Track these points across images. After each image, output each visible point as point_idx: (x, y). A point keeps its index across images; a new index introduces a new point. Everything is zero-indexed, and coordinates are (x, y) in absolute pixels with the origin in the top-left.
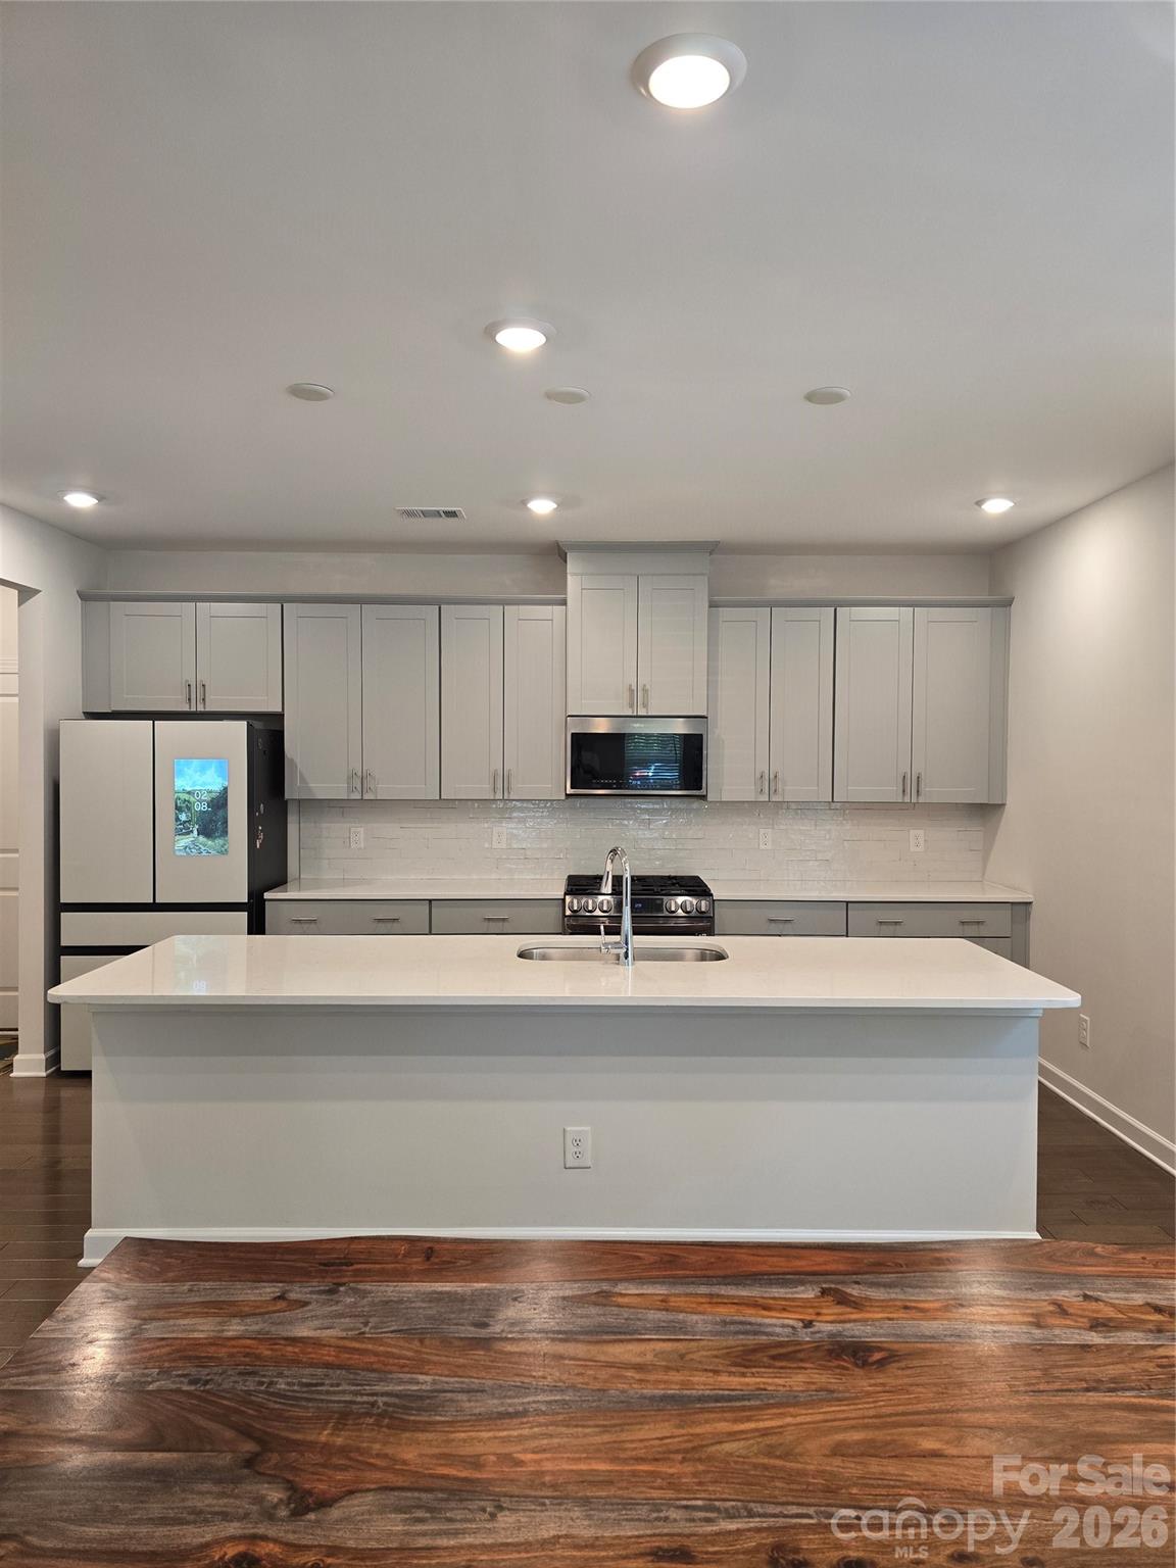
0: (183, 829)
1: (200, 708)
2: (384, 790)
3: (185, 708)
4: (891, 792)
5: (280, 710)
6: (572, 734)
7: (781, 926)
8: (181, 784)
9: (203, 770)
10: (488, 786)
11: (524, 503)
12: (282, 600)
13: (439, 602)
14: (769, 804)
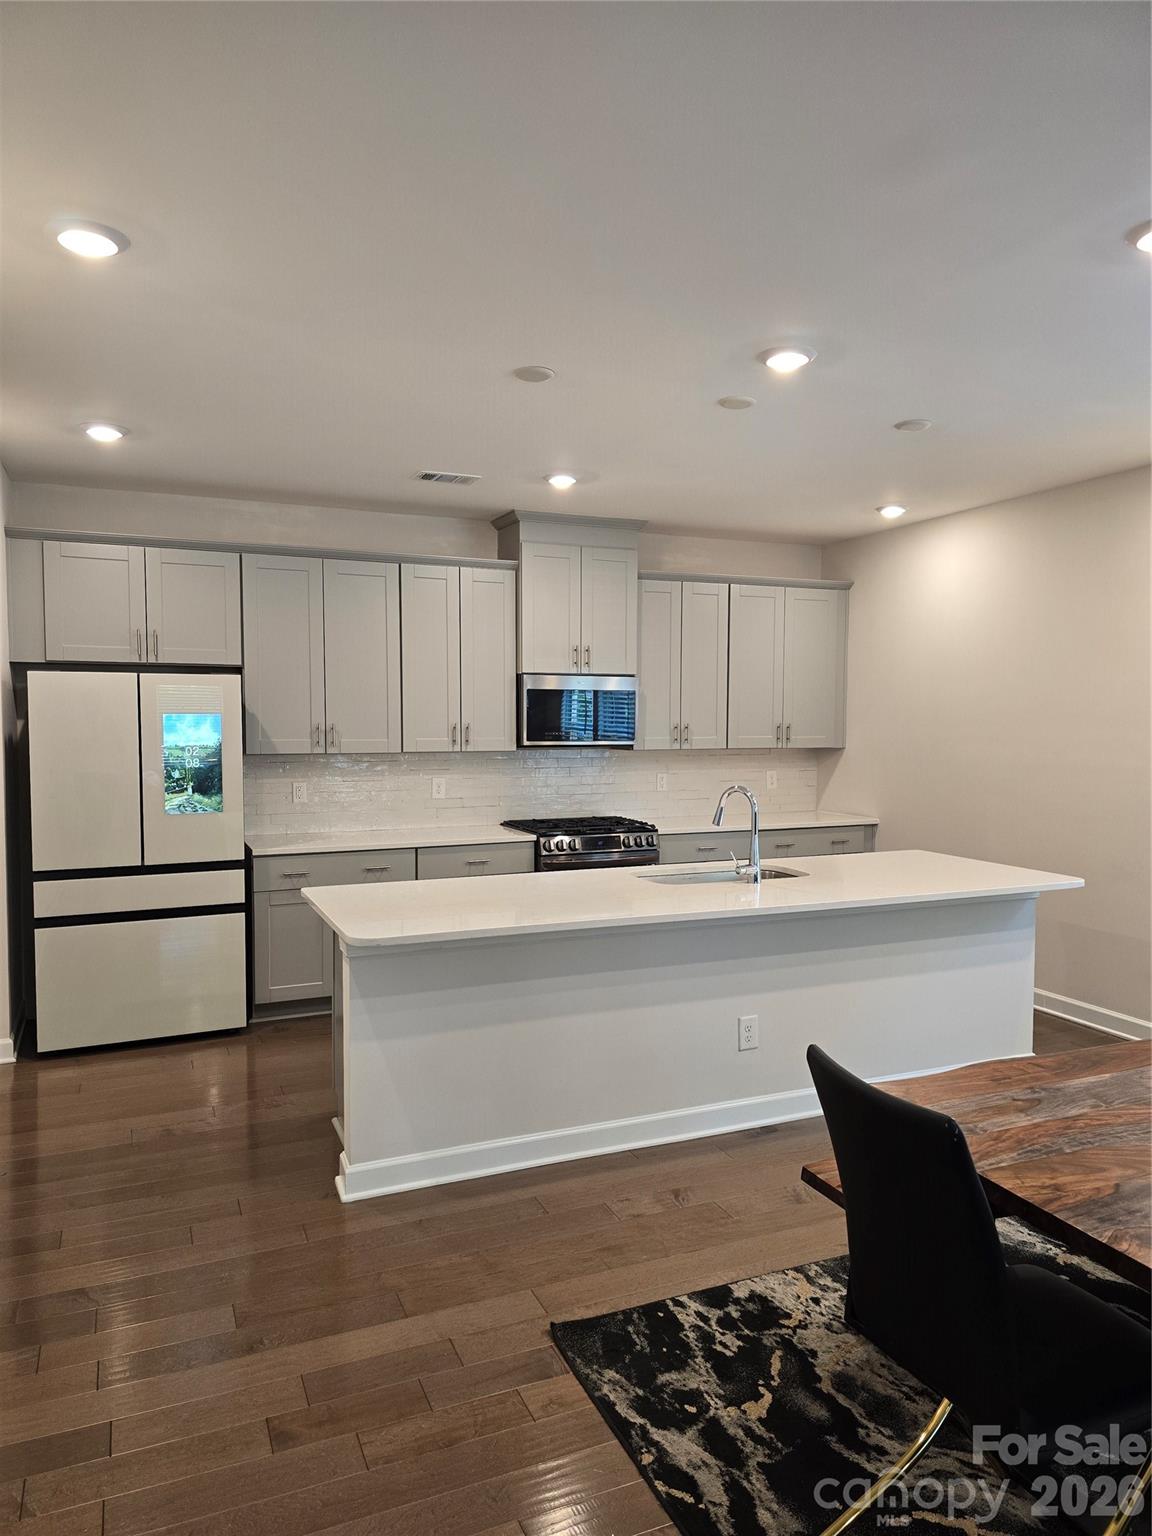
0: (176, 787)
1: (152, 660)
2: (348, 742)
3: (135, 660)
4: (768, 740)
5: (240, 663)
6: (528, 690)
7: (706, 853)
8: (170, 740)
9: (197, 725)
10: (447, 740)
11: (546, 478)
12: (240, 550)
13: (400, 561)
14: (682, 752)
